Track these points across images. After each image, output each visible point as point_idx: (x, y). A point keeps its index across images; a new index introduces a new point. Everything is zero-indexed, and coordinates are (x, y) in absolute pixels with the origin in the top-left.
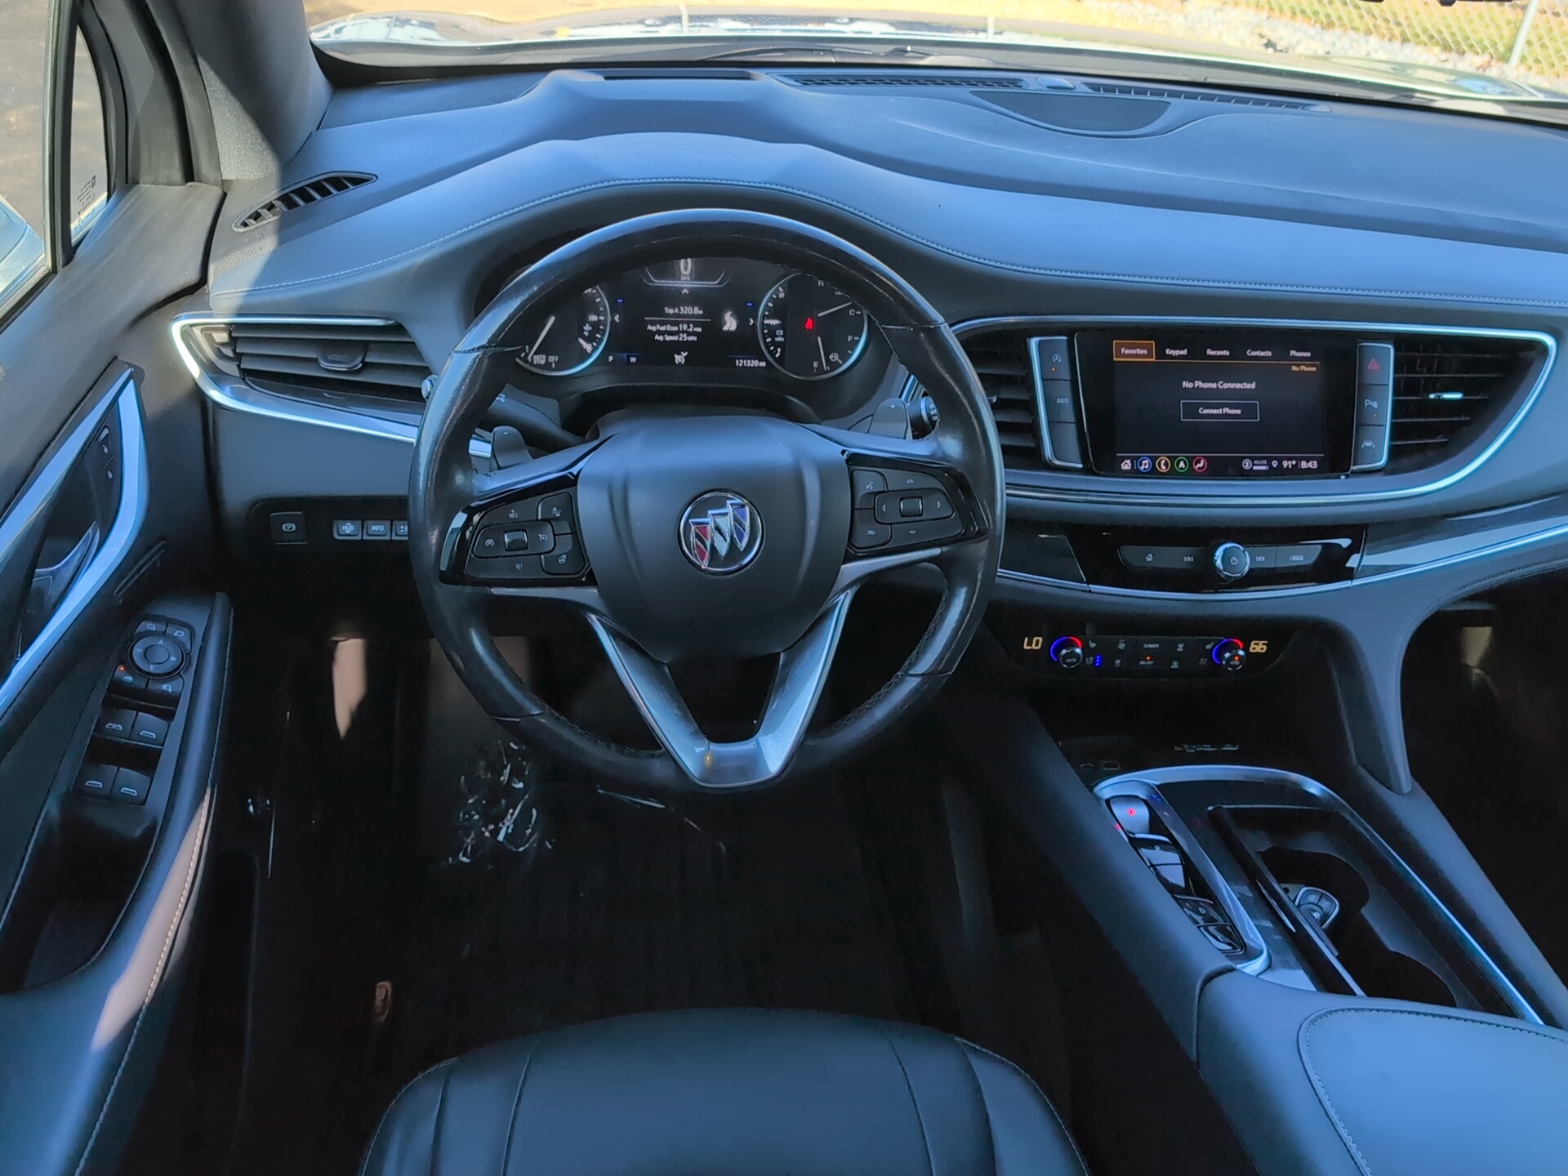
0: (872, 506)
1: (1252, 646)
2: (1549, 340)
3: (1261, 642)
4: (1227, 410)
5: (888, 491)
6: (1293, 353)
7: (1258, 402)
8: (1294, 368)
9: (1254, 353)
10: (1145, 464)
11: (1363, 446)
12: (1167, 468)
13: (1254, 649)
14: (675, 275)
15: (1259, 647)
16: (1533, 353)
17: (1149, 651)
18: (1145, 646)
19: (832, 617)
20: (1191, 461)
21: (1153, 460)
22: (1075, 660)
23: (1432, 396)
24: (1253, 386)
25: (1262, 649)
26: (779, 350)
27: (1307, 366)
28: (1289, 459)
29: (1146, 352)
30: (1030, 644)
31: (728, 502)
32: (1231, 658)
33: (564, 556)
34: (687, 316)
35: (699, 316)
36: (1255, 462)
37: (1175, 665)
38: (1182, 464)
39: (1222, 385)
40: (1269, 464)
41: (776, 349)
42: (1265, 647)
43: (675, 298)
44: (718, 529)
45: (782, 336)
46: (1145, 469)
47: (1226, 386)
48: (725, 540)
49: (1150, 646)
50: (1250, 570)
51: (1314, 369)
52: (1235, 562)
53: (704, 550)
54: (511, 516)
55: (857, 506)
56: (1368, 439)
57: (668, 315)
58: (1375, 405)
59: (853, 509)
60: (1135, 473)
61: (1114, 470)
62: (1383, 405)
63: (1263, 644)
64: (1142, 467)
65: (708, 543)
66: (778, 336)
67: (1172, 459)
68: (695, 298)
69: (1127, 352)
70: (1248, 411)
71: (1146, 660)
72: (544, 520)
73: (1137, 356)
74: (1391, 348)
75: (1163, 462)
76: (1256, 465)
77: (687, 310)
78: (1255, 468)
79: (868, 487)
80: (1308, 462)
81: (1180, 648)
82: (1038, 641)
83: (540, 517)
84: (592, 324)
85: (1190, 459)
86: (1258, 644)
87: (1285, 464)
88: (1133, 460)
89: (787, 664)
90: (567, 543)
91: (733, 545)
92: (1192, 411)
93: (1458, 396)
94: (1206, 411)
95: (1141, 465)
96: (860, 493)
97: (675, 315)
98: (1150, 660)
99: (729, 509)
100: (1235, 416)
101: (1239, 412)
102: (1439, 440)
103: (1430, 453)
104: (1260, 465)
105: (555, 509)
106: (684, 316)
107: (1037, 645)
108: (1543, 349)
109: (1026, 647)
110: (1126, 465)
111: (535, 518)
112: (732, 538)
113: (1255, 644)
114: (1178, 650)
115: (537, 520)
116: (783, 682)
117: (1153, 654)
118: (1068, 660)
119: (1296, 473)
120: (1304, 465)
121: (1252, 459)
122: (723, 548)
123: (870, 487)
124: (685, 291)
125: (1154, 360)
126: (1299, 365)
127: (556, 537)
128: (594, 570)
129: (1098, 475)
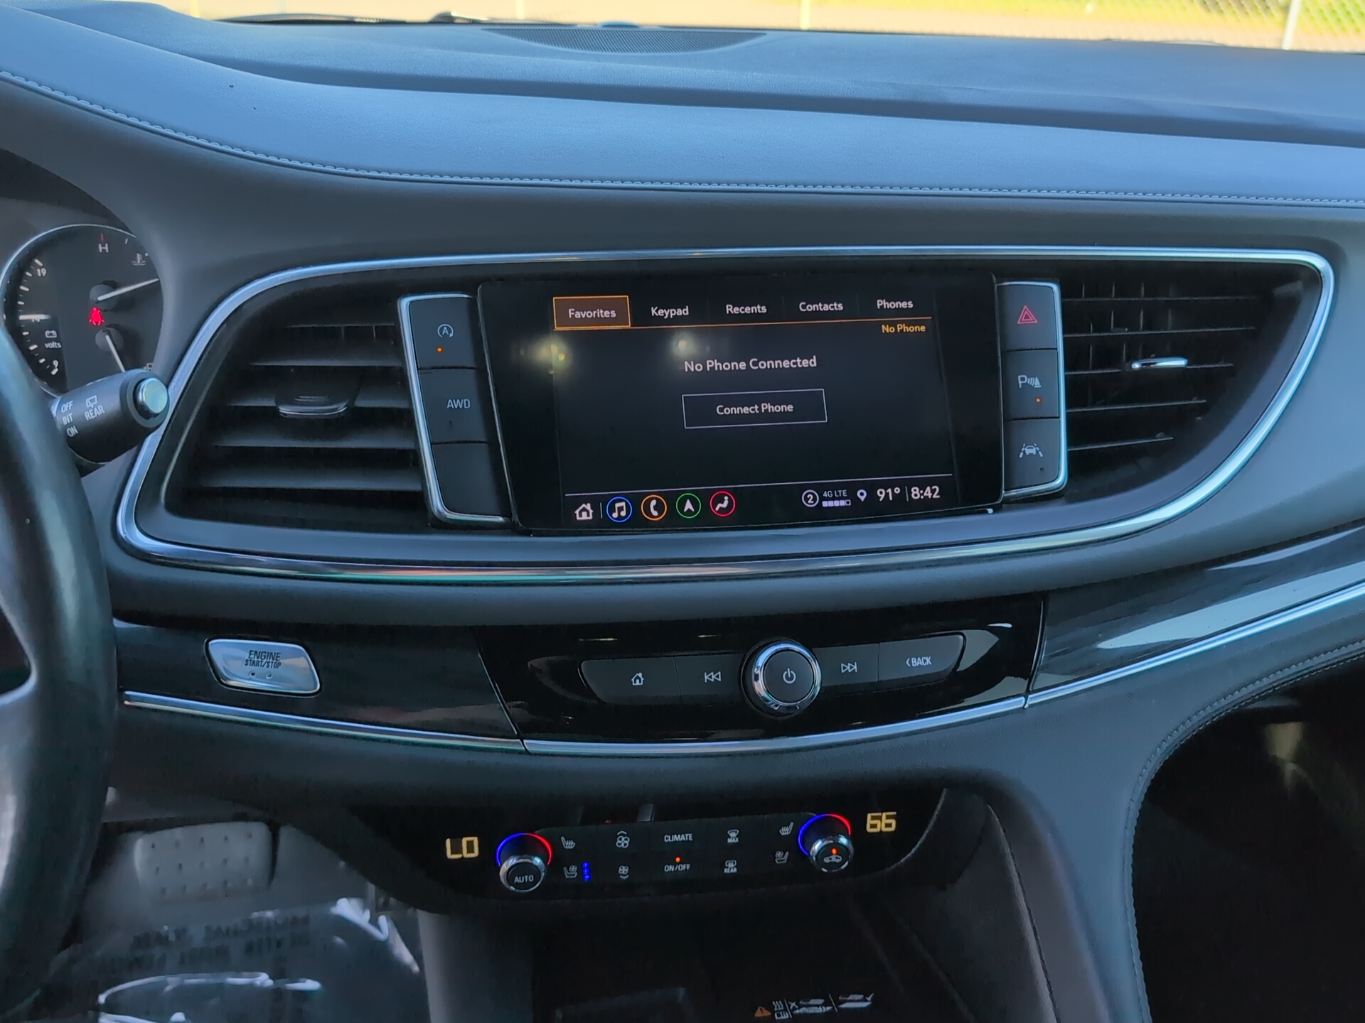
1: (869, 821)
2: (1318, 262)
3: (884, 815)
4: (767, 407)
6: (881, 303)
7: (823, 390)
8: (886, 329)
9: (811, 308)
10: (621, 509)
11: (1021, 455)
12: (660, 514)
13: (873, 826)
15: (881, 823)
16: (1298, 286)
17: (678, 848)
18: (667, 839)
20: (706, 500)
21: (635, 501)
22: (531, 878)
23: (1136, 366)
24: (813, 362)
25: (888, 825)
26: (56, 363)
27: (909, 324)
28: (886, 485)
29: (614, 314)
30: (456, 849)
32: (825, 851)
36: (825, 494)
37: (731, 868)
38: (689, 506)
39: (755, 364)
40: (852, 496)
41: (49, 362)
42: (893, 822)
45: (57, 340)
46: (620, 517)
47: (764, 365)
49: (676, 838)
50: (824, 690)
51: (923, 328)
52: (792, 678)
56: (1029, 444)
58: (1036, 383)
60: (601, 525)
61: (560, 523)
62: (1049, 381)
63: (888, 817)
64: (615, 515)
66: (50, 341)
67: (670, 498)
69: (578, 315)
70: (806, 406)
71: (675, 864)
73: (598, 321)
74: (1055, 288)
75: (654, 503)
76: (828, 499)
78: (825, 504)
80: (923, 488)
81: (733, 837)
82: (470, 845)
85: (705, 496)
86: (880, 818)
87: (881, 494)
88: (595, 503)
92: (703, 411)
93: (1180, 363)
94: (729, 411)
95: (612, 510)
98: (681, 862)
100: (783, 416)
101: (790, 408)
102: (1160, 438)
103: (1145, 463)
104: (834, 499)
107: (470, 850)
108: (1314, 277)
109: (450, 855)
110: (584, 514)
113: (873, 818)
114: (730, 841)
117: (683, 851)
118: (517, 880)
119: (902, 510)
120: (916, 493)
121: (820, 489)
125: (629, 327)
126: (894, 324)
129: (527, 534)
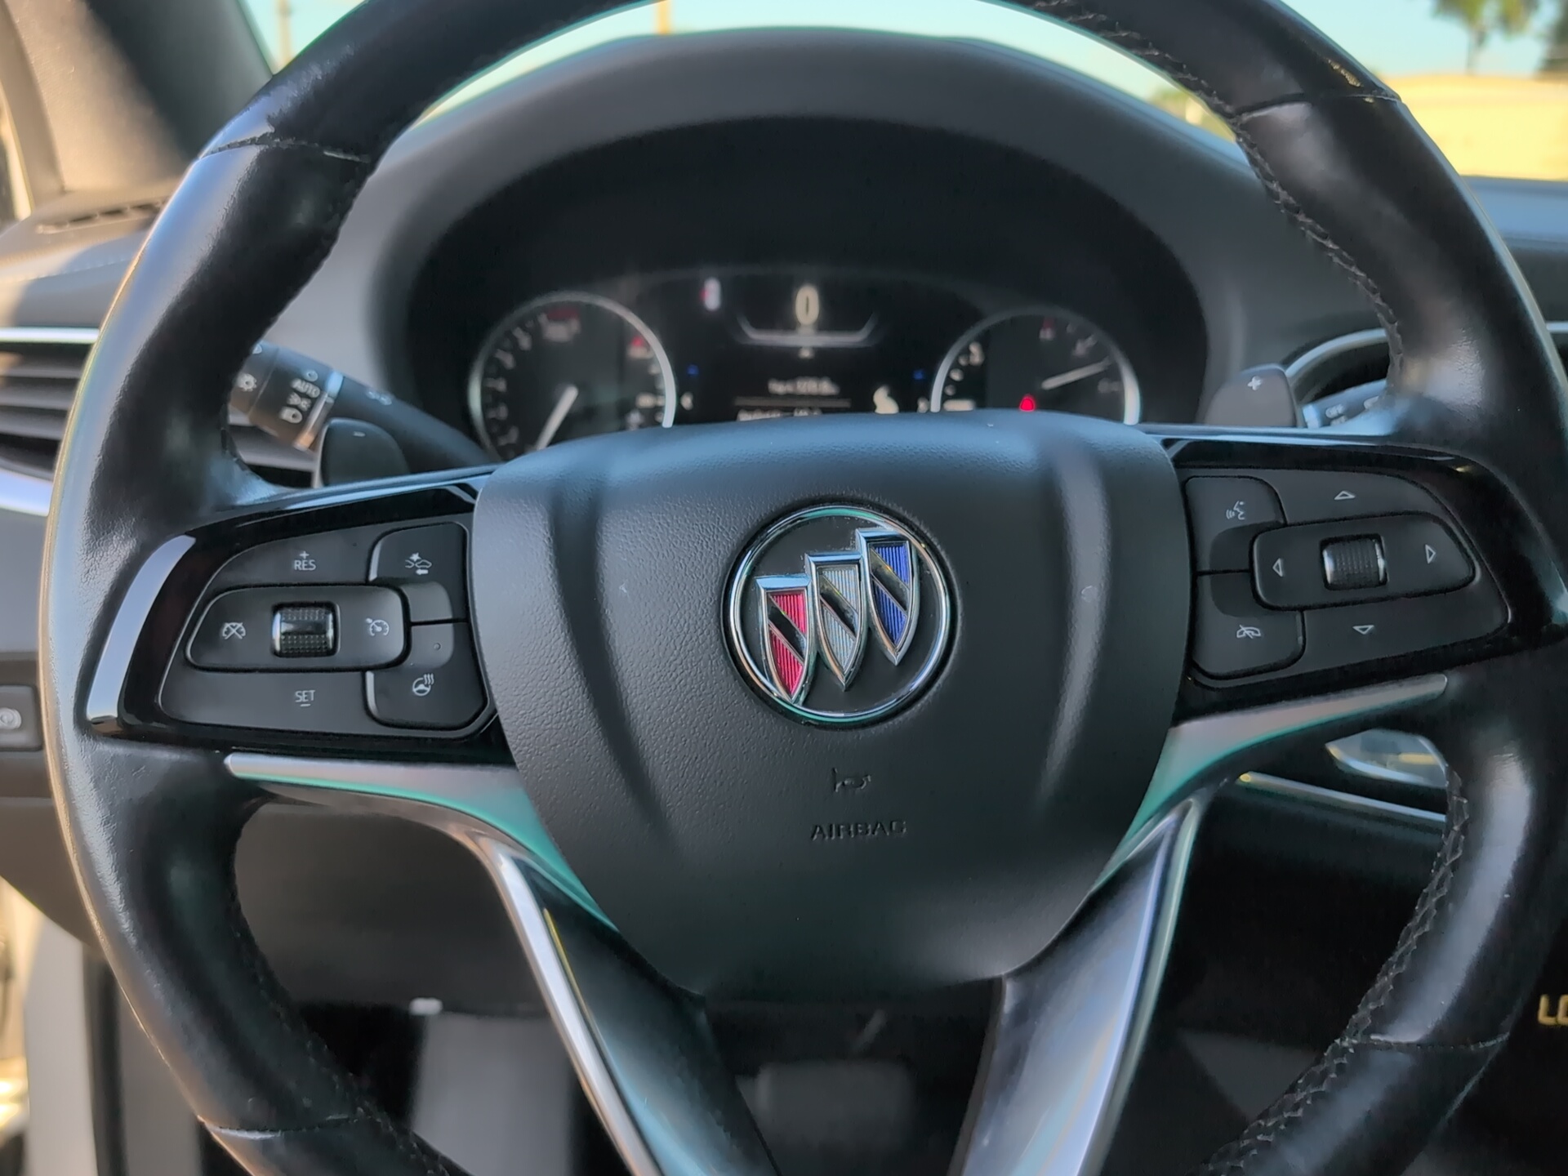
0: (1246, 566)
5: (1285, 525)
14: (789, 324)
19: (1147, 884)
30: (1553, 1011)
31: (861, 535)
33: (429, 678)
34: (811, 397)
35: (830, 397)
43: (789, 365)
44: (830, 599)
48: (852, 629)
53: (797, 658)
54: (298, 565)
55: (1205, 564)
57: (777, 396)
59: (1196, 574)
65: (807, 642)
68: (823, 364)
72: (381, 583)
77: (807, 386)
79: (1230, 515)
83: (373, 576)
84: (643, 411)
89: (1025, 1013)
90: (438, 644)
91: (870, 651)
96: (1210, 534)
97: (788, 396)
99: (863, 551)
105: (415, 557)
106: (802, 397)
109: (1543, 1018)
111: (360, 578)
112: (870, 631)
115: (367, 583)
116: (1016, 1061)
122: (845, 650)
123: (1237, 514)
124: (806, 354)
127: (414, 629)
128: (502, 721)
